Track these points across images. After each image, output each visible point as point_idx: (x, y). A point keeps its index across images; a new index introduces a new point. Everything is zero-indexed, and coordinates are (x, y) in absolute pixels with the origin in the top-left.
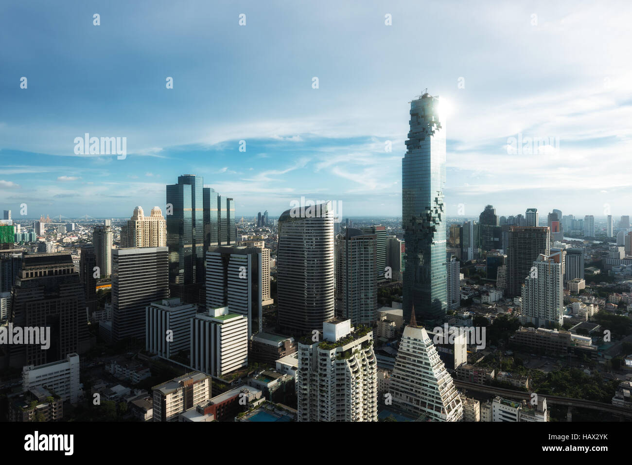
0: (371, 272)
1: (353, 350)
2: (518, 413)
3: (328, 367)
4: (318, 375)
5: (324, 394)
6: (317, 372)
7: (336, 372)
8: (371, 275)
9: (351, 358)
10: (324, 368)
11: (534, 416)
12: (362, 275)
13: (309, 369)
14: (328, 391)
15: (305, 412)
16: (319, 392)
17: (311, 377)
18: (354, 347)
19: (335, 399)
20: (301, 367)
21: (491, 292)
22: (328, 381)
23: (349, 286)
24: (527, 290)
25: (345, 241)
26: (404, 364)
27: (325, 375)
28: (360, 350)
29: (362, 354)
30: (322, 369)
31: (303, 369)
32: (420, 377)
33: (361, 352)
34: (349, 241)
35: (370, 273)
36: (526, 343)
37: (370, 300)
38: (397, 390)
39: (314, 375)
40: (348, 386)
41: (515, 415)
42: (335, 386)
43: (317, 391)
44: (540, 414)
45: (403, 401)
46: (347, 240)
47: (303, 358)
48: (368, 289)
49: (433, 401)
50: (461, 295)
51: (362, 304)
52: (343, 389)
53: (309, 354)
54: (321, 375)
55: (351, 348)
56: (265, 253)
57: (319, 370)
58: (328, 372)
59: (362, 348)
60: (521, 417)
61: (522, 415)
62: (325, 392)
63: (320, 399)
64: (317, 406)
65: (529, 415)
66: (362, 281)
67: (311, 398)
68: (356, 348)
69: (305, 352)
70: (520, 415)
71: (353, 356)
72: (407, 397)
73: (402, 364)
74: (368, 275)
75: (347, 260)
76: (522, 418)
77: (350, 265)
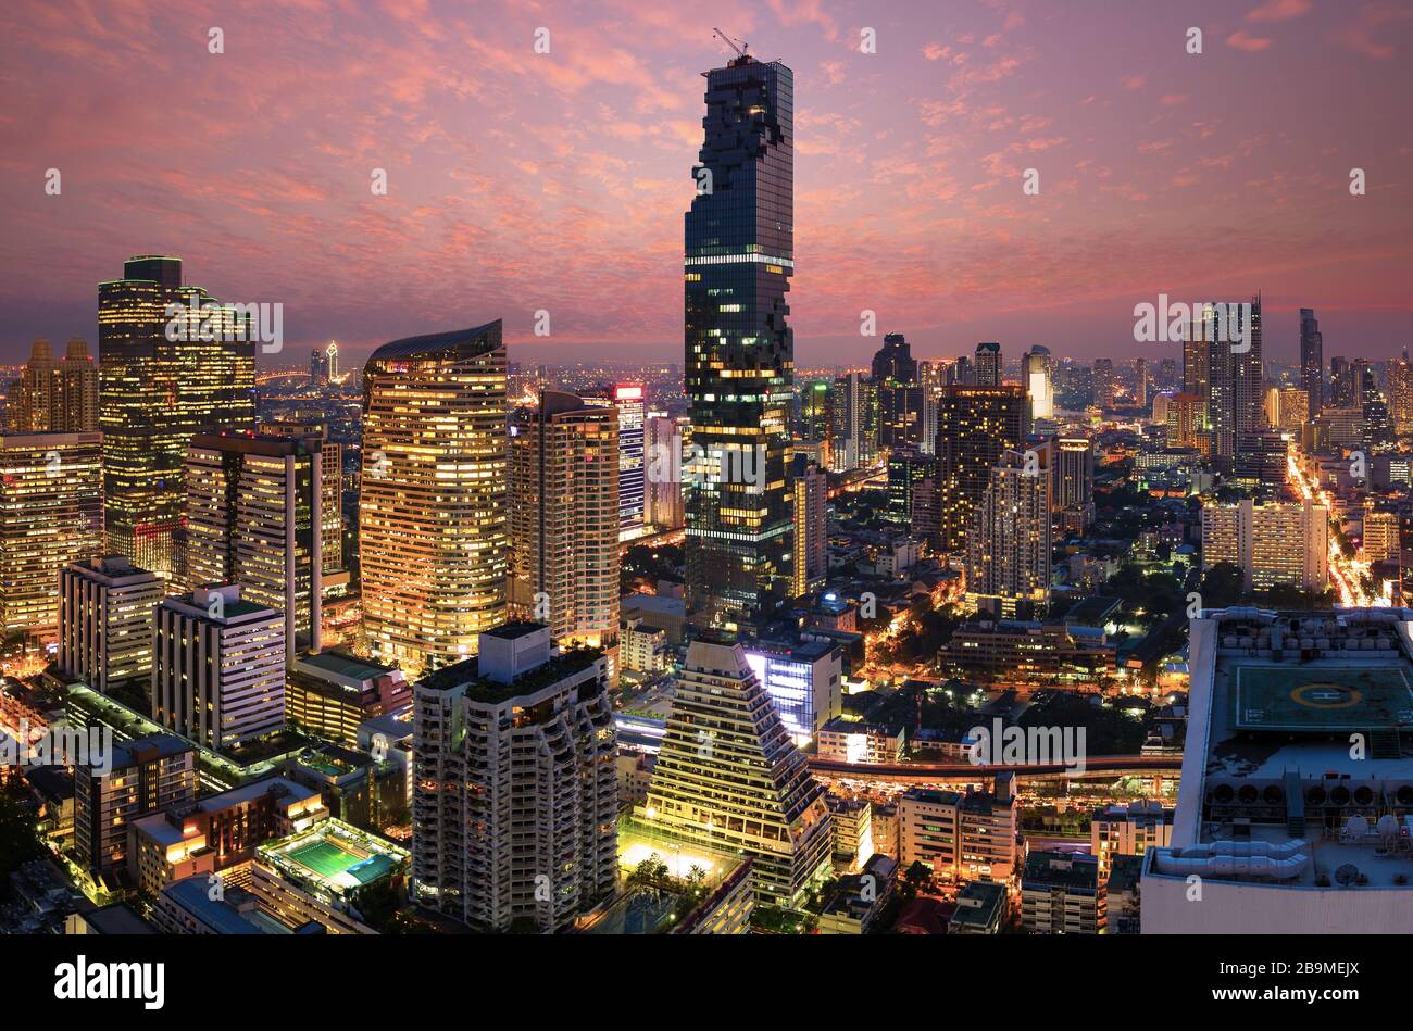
0: (604, 504)
1: (557, 704)
2: (957, 817)
3: (491, 745)
4: (466, 764)
5: (482, 809)
6: (463, 756)
7: (512, 757)
8: (604, 512)
9: (552, 723)
10: (483, 746)
11: (991, 815)
12: (581, 513)
13: (441, 749)
14: (490, 803)
15: (432, 850)
16: (466, 804)
17: (447, 767)
18: (558, 696)
19: (510, 822)
20: (421, 744)
21: (898, 546)
22: (490, 778)
23: (547, 543)
24: (977, 535)
25: (537, 425)
26: (687, 734)
27: (484, 765)
28: (575, 704)
29: (579, 712)
30: (475, 749)
31: (425, 748)
32: (727, 763)
33: (578, 707)
34: (547, 425)
35: (601, 509)
36: (975, 658)
37: (601, 576)
38: (670, 795)
39: (455, 764)
40: (543, 790)
41: (950, 821)
42: (510, 791)
43: (462, 801)
44: (1003, 809)
45: (685, 822)
46: (541, 423)
47: (425, 722)
48: (597, 550)
49: (759, 815)
50: (828, 557)
51: (581, 588)
52: (532, 799)
53: (441, 713)
54: (471, 763)
55: (551, 700)
56: (330, 455)
57: (468, 753)
58: (492, 757)
59: (581, 698)
60: (963, 821)
61: (964, 818)
62: (483, 805)
63: (469, 810)
64: (462, 837)
65: (979, 815)
66: (581, 528)
67: (446, 817)
68: (566, 698)
69: (433, 707)
70: (960, 819)
71: (557, 717)
72: (695, 811)
73: (682, 734)
74: (596, 513)
75: (542, 474)
76: (966, 825)
77: (550, 489)
